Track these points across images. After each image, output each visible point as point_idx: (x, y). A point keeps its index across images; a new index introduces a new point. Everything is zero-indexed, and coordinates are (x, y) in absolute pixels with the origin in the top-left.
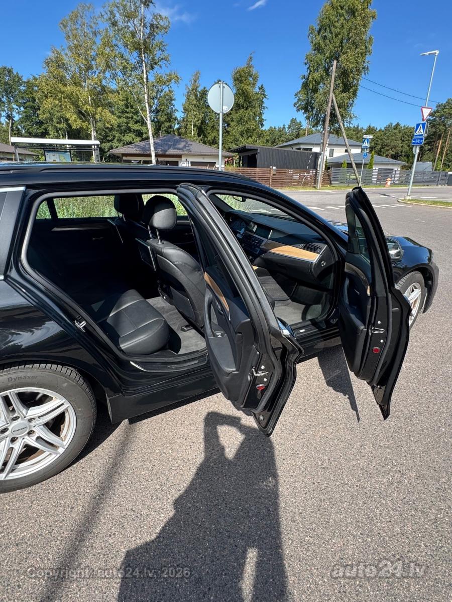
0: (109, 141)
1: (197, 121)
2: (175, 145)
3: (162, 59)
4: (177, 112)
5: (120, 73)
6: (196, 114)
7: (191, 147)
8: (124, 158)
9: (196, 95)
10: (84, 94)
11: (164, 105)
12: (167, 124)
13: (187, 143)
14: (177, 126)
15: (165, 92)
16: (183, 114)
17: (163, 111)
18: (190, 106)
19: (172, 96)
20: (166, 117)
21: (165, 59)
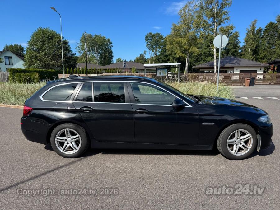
0: (199, 61)
1: (253, 47)
2: (230, 61)
3: (225, 19)
4: (240, 43)
5: (202, 29)
6: (253, 43)
7: (240, 62)
8: (201, 70)
9: (253, 33)
10: (184, 41)
11: (232, 40)
12: (233, 50)
13: (238, 60)
14: (240, 51)
15: (234, 33)
16: (244, 44)
17: (231, 43)
18: (249, 39)
19: (237, 35)
20: (233, 46)
21: (227, 19)
